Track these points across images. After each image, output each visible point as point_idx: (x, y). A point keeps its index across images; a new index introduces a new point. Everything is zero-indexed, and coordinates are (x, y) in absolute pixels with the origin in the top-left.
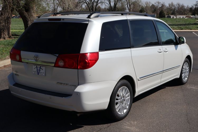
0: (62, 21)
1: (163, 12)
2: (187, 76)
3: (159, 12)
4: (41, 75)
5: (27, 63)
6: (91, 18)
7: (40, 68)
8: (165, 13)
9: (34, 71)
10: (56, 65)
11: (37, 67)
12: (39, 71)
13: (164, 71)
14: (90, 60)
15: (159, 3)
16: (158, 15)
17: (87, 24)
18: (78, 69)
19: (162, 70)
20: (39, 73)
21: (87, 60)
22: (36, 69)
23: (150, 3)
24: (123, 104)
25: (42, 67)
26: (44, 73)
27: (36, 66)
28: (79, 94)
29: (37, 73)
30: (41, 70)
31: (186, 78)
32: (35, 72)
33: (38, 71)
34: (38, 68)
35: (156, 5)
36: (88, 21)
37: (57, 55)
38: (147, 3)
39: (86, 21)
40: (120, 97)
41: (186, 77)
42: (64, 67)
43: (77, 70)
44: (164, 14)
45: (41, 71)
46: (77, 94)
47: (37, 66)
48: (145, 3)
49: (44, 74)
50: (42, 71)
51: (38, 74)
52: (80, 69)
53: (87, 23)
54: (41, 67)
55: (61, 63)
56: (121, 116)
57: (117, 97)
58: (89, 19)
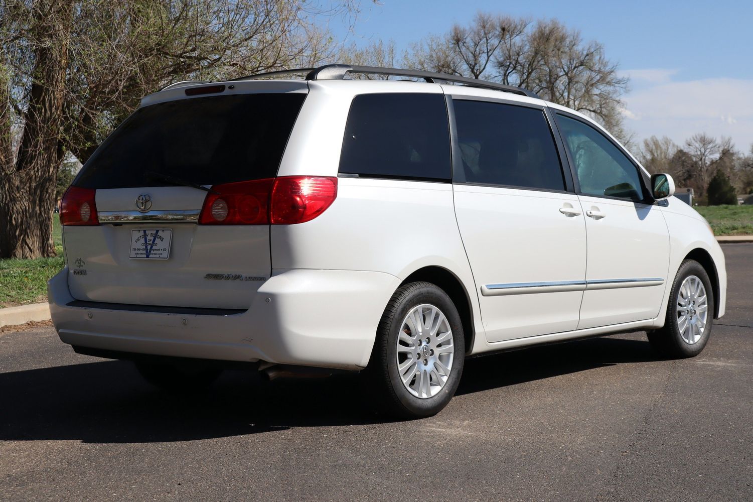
0: (227, 92)
1: (726, 182)
2: (702, 330)
3: (706, 180)
4: (158, 256)
5: (116, 224)
6: (316, 80)
7: (156, 236)
8: (737, 185)
9: (135, 249)
10: (206, 218)
11: (145, 236)
12: (152, 247)
13: (589, 286)
14: (311, 198)
15: (704, 141)
16: (705, 194)
17: (303, 97)
18: (270, 223)
19: (582, 280)
20: (152, 252)
21: (298, 199)
22: (143, 241)
23: (667, 142)
24: (426, 364)
25: (160, 233)
26: (165, 250)
27: (142, 233)
28: (271, 300)
29: (145, 252)
30: (157, 241)
31: (697, 338)
32: (139, 250)
33: (149, 247)
34: (149, 238)
35: (691, 151)
36: (308, 86)
37: (209, 187)
38: (656, 143)
39: (302, 86)
40: (414, 336)
41: (698, 333)
42: (229, 221)
43: (269, 226)
44: (732, 189)
45: (159, 244)
46: (267, 300)
47: (145, 231)
48: (647, 145)
49: (165, 254)
50: (162, 245)
51: (148, 257)
52: (277, 223)
53: (305, 91)
54: (157, 231)
55: (220, 210)
56: (420, 401)
57: (402, 335)
58: (310, 82)
